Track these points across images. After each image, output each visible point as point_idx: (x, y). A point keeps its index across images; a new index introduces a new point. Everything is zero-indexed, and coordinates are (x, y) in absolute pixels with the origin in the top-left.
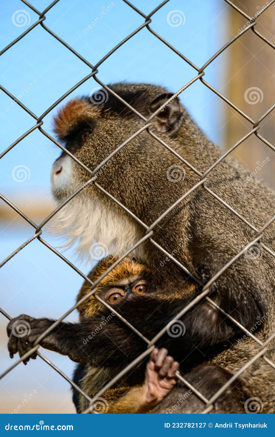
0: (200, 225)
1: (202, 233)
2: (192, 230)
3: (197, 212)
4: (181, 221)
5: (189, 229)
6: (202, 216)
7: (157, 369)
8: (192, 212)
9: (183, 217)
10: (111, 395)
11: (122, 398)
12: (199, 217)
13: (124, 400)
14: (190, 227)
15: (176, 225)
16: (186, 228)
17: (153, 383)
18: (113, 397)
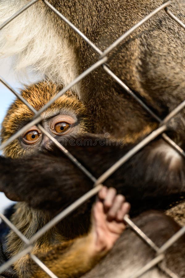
0: (153, 64)
1: (155, 73)
2: (144, 70)
3: (148, 49)
4: (131, 58)
5: (140, 68)
6: (155, 54)
7: (106, 210)
8: (143, 49)
9: (132, 55)
10: (53, 254)
11: (67, 254)
12: (151, 56)
13: (69, 256)
14: (141, 66)
15: (126, 63)
16: (137, 68)
17: (102, 228)
18: (55, 256)
